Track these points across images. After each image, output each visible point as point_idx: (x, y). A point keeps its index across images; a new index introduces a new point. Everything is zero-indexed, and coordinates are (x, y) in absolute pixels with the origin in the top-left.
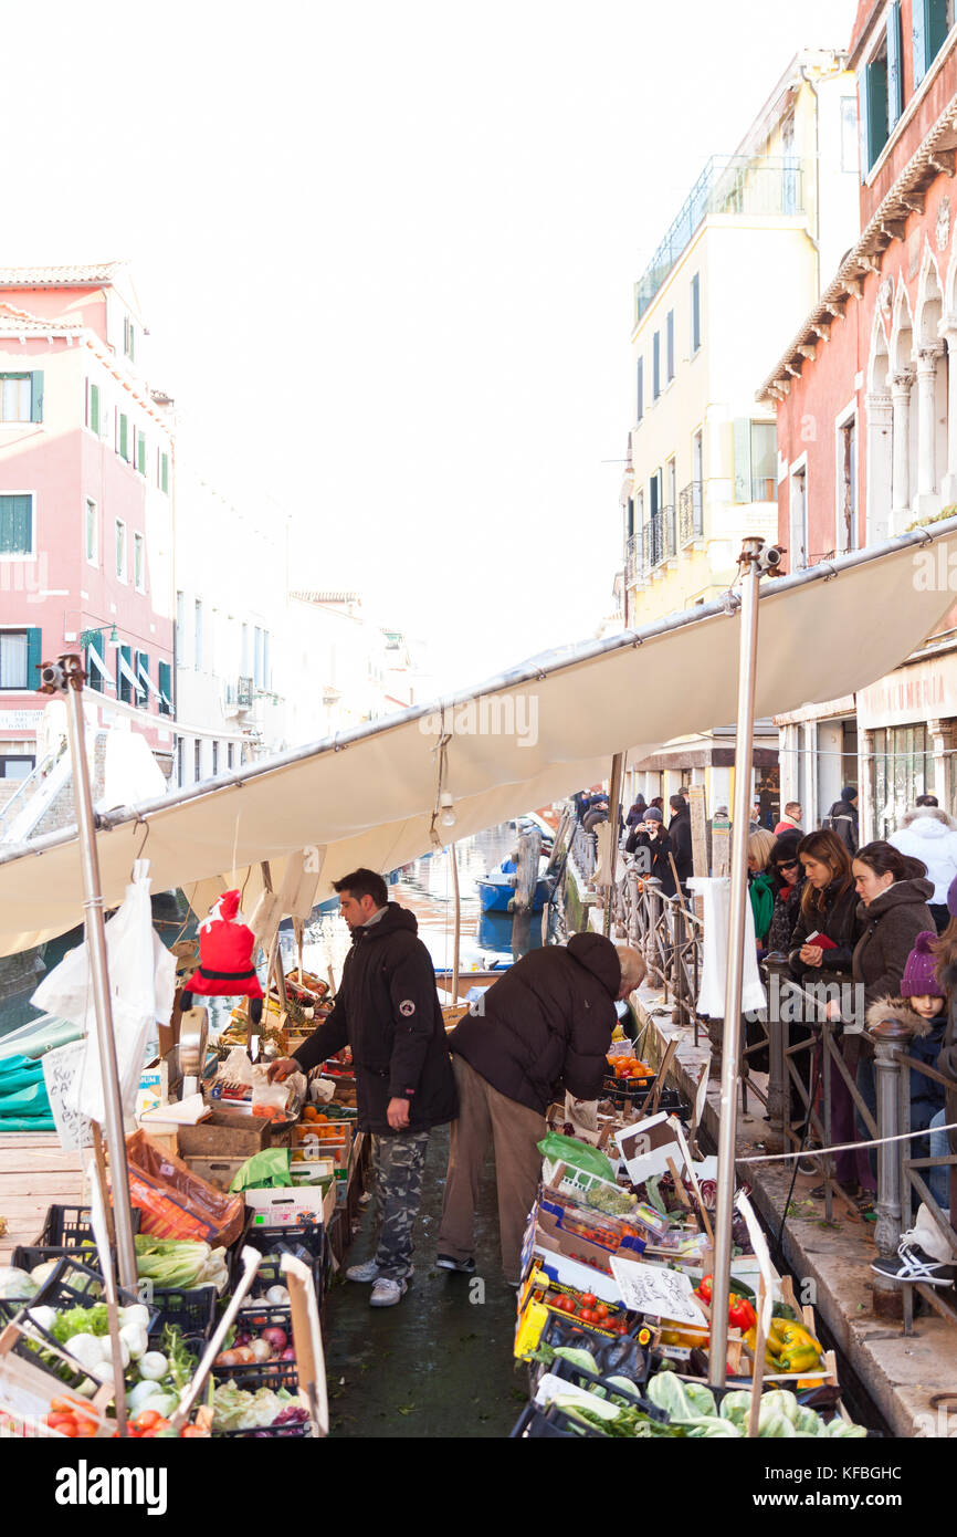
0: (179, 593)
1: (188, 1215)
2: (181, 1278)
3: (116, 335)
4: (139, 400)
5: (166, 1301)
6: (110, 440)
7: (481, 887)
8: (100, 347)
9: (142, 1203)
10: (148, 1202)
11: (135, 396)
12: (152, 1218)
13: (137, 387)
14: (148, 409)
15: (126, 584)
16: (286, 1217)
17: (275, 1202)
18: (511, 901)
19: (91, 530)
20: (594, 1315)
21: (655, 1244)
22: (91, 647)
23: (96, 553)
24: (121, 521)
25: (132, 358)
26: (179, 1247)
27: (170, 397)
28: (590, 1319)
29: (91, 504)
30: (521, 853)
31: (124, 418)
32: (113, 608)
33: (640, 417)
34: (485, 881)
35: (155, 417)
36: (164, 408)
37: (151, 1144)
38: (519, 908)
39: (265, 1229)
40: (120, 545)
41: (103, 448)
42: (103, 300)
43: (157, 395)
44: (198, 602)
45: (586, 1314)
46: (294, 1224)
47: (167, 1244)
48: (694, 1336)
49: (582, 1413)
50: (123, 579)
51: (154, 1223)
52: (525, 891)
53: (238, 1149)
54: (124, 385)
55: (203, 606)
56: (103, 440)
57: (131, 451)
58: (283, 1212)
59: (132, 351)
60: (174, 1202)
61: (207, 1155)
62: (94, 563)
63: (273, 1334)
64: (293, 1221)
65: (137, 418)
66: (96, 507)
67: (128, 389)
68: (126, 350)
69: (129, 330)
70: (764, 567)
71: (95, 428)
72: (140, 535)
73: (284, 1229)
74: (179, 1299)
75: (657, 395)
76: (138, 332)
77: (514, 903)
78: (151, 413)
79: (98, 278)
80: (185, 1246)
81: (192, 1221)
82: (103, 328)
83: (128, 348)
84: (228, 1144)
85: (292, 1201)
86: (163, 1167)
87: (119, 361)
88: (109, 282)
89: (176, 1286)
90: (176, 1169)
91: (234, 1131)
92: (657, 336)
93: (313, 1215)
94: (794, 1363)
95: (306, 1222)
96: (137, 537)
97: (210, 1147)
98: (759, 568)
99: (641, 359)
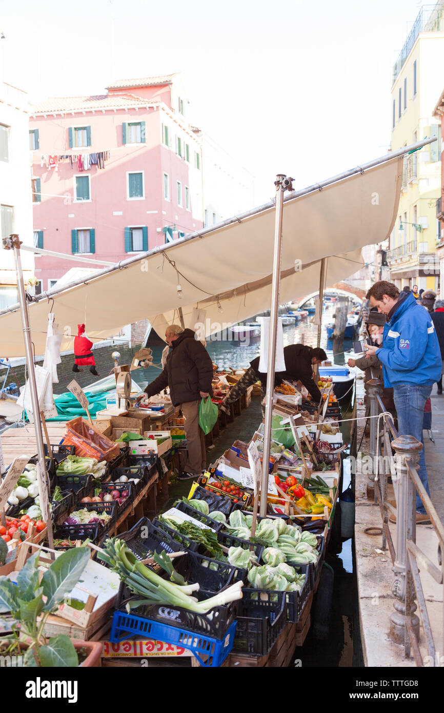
0: (206, 210)
1: (93, 449)
2: (79, 471)
3: (175, 104)
4: (186, 131)
5: (73, 479)
6: (173, 148)
7: (327, 328)
8: (167, 109)
9: (76, 444)
10: (78, 444)
11: (184, 130)
12: (80, 449)
13: (185, 126)
14: (190, 135)
15: (182, 207)
16: (144, 451)
17: (140, 445)
18: (333, 334)
19: (166, 186)
20: (228, 489)
21: (291, 466)
22: (167, 233)
23: (168, 195)
24: (179, 182)
25: (182, 113)
26: (83, 460)
27: (199, 129)
28: (226, 491)
29: (166, 176)
30: (337, 314)
31: (179, 139)
32: (177, 218)
33: (394, 126)
34: (329, 326)
35: (193, 138)
36: (197, 134)
37: (84, 422)
38: (336, 336)
39: (136, 455)
40: (179, 192)
41: (170, 152)
42: (168, 90)
43: (194, 129)
44: (214, 214)
45: (224, 489)
46: (147, 454)
47: (79, 459)
48: (273, 499)
49: (171, 522)
50: (181, 206)
51: (81, 451)
52: (338, 329)
53: (134, 426)
54: (179, 125)
55: (216, 215)
56: (170, 148)
57: (183, 152)
58: (143, 449)
59: (182, 111)
60: (87, 443)
61: (122, 428)
62: (168, 200)
63: (114, 493)
64: (146, 453)
65: (186, 139)
66: (168, 177)
67: (181, 127)
68: (179, 110)
69: (181, 102)
70: (284, 187)
71: (167, 144)
72: (187, 187)
73: (143, 456)
74: (78, 479)
75: (400, 116)
76: (185, 104)
77: (334, 335)
78: (191, 136)
79: (167, 81)
80: (85, 460)
81: (94, 451)
82: (169, 102)
83: (181, 110)
84: (130, 424)
85: (146, 445)
86: (90, 431)
87: (177, 115)
88: (171, 82)
89: (77, 474)
90: (95, 432)
91: (132, 419)
92: (400, 89)
93: (154, 451)
94: (313, 511)
95: (151, 453)
96: (187, 188)
97: (123, 425)
98: (283, 187)
99: (394, 101)
